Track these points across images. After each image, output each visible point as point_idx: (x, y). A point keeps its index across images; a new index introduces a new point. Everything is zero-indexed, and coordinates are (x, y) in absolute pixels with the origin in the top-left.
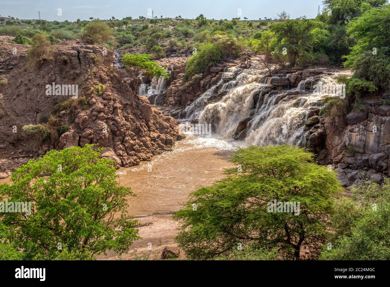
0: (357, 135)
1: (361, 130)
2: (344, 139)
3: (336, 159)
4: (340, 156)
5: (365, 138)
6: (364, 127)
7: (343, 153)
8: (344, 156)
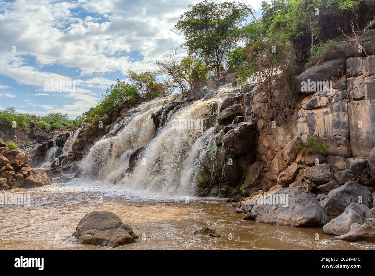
0: (326, 113)
1: (333, 101)
2: (297, 130)
3: (283, 176)
4: (293, 168)
5: (346, 116)
6: (340, 92)
7: (298, 160)
8: (302, 166)
